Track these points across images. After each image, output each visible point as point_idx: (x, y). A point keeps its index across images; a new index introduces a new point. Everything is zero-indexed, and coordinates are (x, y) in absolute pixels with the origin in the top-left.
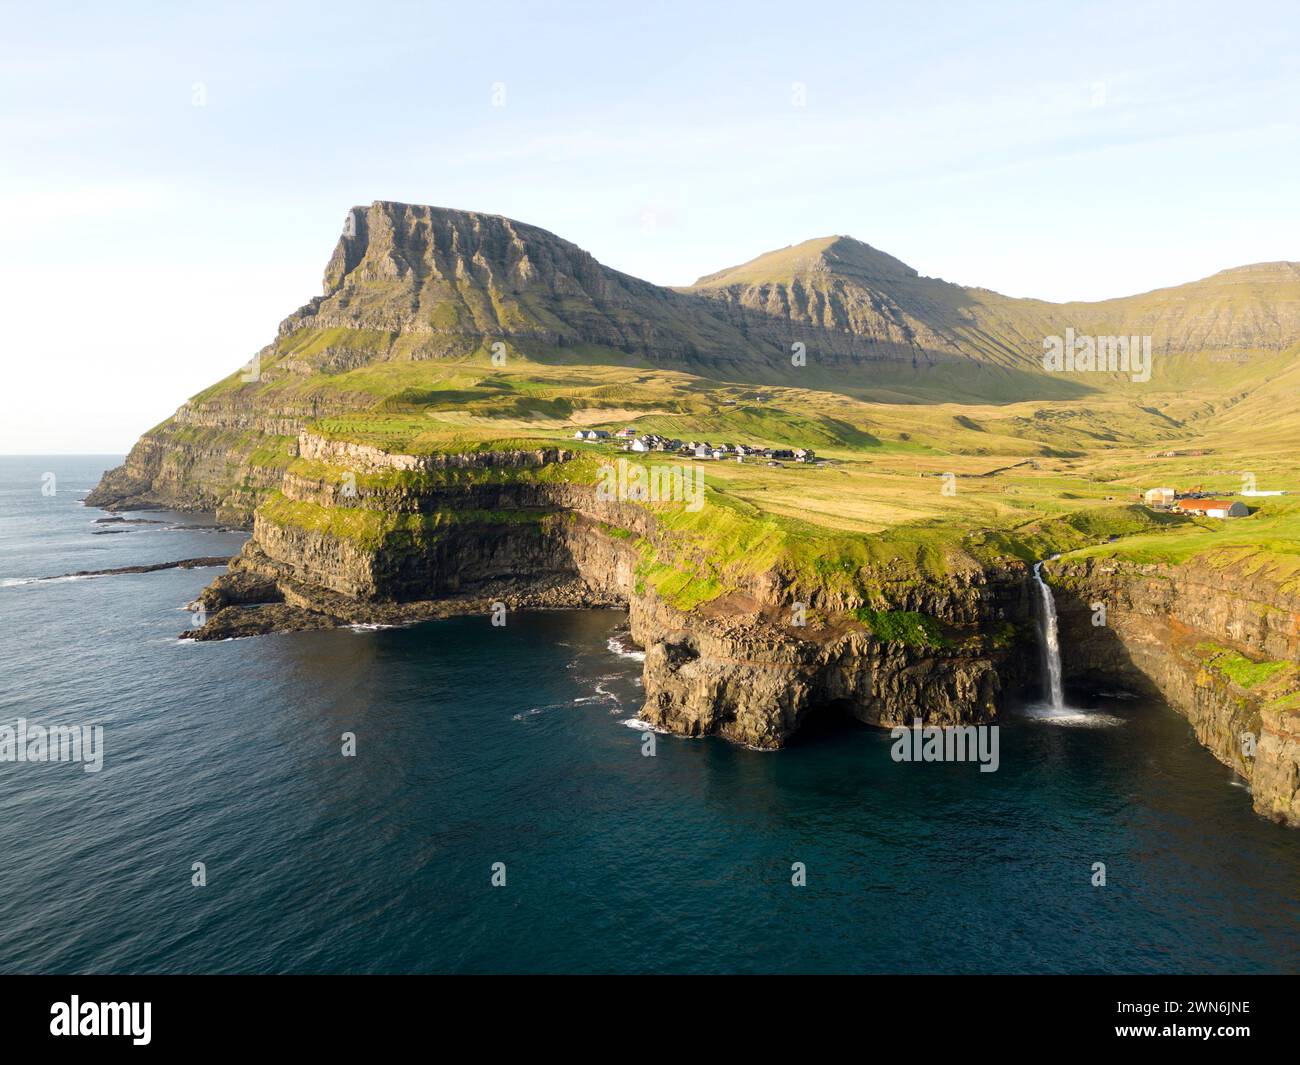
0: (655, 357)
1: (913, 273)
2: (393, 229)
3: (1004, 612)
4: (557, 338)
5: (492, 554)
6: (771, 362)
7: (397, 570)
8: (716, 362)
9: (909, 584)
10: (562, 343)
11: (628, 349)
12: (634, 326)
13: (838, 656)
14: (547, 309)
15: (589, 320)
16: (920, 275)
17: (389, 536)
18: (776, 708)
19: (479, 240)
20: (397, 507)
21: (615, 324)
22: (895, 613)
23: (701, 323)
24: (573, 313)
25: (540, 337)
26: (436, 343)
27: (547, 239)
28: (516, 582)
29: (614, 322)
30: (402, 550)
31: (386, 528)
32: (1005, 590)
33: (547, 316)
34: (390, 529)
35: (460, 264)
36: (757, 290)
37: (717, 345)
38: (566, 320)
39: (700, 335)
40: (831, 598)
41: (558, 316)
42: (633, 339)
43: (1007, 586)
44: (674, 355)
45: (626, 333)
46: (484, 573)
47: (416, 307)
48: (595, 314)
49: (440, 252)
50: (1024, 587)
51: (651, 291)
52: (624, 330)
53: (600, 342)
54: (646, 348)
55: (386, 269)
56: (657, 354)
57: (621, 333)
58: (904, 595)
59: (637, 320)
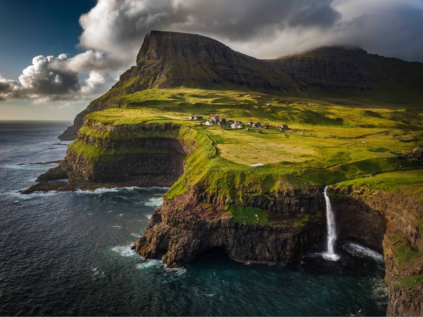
0: (252, 86)
1: (365, 52)
2: (157, 40)
3: (304, 209)
4: (213, 80)
5: (142, 165)
6: (302, 88)
7: (103, 170)
8: (278, 88)
9: (255, 195)
10: (215, 81)
11: (241, 83)
12: (244, 74)
13: (214, 227)
14: (211, 69)
15: (226, 73)
16: (368, 53)
17: (100, 157)
18: (181, 249)
19: (187, 44)
20: (106, 146)
21: (236, 74)
22: (247, 208)
23: (275, 73)
24: (221, 70)
25: (206, 79)
26: (167, 82)
27: (213, 43)
28: (150, 176)
29: (236, 73)
30: (106, 162)
31: (101, 154)
32: (305, 199)
33: (210, 72)
34: (102, 154)
35: (180, 52)
36: (299, 60)
37: (279, 82)
38: (217, 73)
39: (273, 78)
40: (218, 199)
41: (215, 71)
42: (243, 79)
43: (306, 197)
44: (259, 85)
45: (241, 77)
46: (140, 172)
47: (162, 69)
48: (229, 70)
49: (173, 49)
50: (316, 198)
51: (255, 61)
52: (240, 76)
53: (230, 81)
54: (248, 83)
55: (154, 56)
56: (252, 85)
57: (239, 77)
58: (252, 200)
59: (245, 72)
